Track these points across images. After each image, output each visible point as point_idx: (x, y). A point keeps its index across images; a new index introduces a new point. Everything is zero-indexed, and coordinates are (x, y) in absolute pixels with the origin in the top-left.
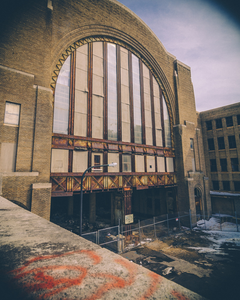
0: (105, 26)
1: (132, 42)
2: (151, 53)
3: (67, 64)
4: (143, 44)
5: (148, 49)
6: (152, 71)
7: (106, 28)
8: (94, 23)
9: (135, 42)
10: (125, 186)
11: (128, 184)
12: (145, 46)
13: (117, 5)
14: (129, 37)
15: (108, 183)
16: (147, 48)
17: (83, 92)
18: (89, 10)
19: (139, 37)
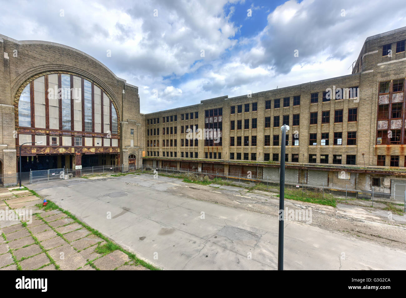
0: (57, 65)
1: (83, 73)
2: (100, 79)
3: (27, 89)
4: (93, 74)
5: (98, 77)
6: (103, 90)
7: (58, 66)
8: (47, 64)
9: (86, 72)
10: (77, 152)
11: (78, 152)
12: (95, 75)
13: (68, 49)
14: (80, 70)
15: (62, 151)
16: (96, 76)
17: (42, 105)
18: (42, 55)
19: (89, 69)
